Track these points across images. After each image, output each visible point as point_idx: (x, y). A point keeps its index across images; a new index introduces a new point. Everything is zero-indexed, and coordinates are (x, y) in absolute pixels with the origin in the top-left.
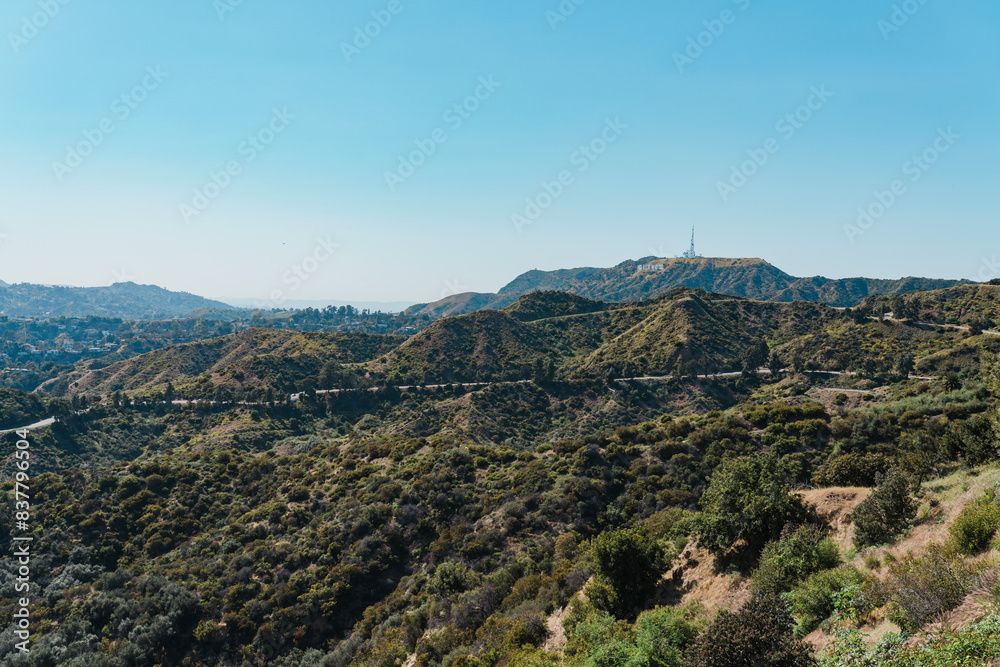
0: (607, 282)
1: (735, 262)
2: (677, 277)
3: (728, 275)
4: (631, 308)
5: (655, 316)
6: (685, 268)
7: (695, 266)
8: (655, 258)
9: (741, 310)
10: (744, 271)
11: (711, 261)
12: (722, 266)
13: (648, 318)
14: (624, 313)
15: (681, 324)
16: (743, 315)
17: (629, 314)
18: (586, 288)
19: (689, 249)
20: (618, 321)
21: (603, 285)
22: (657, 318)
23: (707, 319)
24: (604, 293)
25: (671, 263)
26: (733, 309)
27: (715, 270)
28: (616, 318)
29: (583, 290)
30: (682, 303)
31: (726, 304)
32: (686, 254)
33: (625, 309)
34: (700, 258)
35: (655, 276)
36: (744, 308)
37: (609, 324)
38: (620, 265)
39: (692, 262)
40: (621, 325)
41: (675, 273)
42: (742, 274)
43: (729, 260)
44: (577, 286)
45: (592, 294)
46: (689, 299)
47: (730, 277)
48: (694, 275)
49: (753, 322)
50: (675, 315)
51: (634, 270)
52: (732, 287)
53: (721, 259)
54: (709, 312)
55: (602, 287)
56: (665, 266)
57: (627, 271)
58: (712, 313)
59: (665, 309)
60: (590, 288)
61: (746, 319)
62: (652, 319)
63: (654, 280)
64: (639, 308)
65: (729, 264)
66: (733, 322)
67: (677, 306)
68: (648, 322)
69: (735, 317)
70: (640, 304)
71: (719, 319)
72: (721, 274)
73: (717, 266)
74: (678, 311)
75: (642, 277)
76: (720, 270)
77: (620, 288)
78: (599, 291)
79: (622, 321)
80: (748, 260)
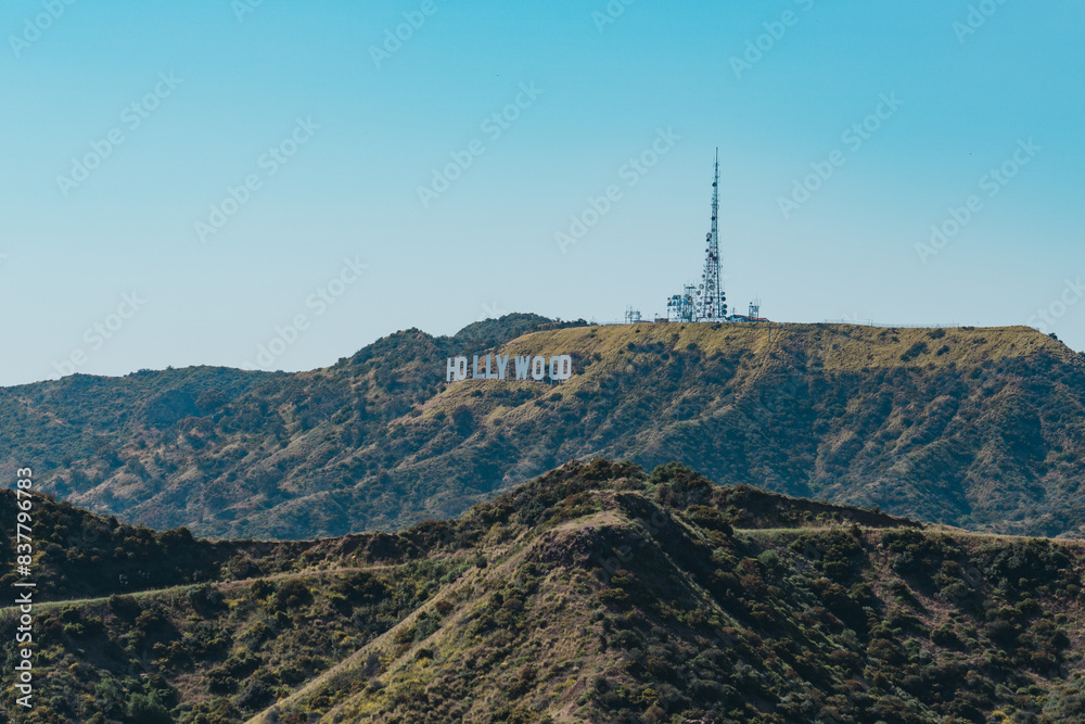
0: (296, 442)
1: (920, 348)
2: (640, 416)
3: (886, 410)
4: (336, 569)
5: (445, 609)
6: (676, 374)
7: (729, 363)
8: (534, 323)
9: (883, 577)
10: (960, 392)
11: (800, 339)
12: (856, 365)
13: (409, 621)
14: (299, 595)
15: (566, 649)
16: (893, 605)
17: (322, 601)
18: (191, 473)
19: (698, 281)
20: (265, 634)
21: (277, 454)
22: (450, 623)
23: (703, 627)
24: (276, 495)
25: (607, 350)
26: (846, 575)
27: (820, 383)
28: (256, 620)
29: (174, 483)
30: (579, 541)
31: (809, 548)
32: (681, 302)
33: (308, 572)
34: (752, 323)
35: (529, 411)
36: (901, 570)
37: (219, 652)
38: (365, 355)
39: (711, 346)
40: (277, 657)
41: (631, 399)
42: (953, 407)
43: (890, 335)
44: (147, 460)
45: (218, 502)
46: (613, 518)
47: (894, 421)
48: (719, 408)
49: (946, 640)
50: (541, 601)
51: (434, 381)
52: (902, 466)
53: (848, 331)
54: (717, 591)
55: (267, 465)
56: (579, 363)
57: (393, 385)
58: (730, 595)
59: (493, 573)
60: (210, 468)
61: (907, 625)
62: (429, 625)
63: (526, 430)
64: (379, 569)
65: (886, 357)
66: (839, 643)
67: (552, 558)
68: (406, 639)
69: (854, 614)
70: (385, 548)
71: (769, 626)
72: (853, 406)
73: (832, 365)
74: (556, 585)
75: (466, 421)
76: (849, 383)
77: (358, 470)
78: (252, 487)
79: (286, 637)
80: (977, 337)
